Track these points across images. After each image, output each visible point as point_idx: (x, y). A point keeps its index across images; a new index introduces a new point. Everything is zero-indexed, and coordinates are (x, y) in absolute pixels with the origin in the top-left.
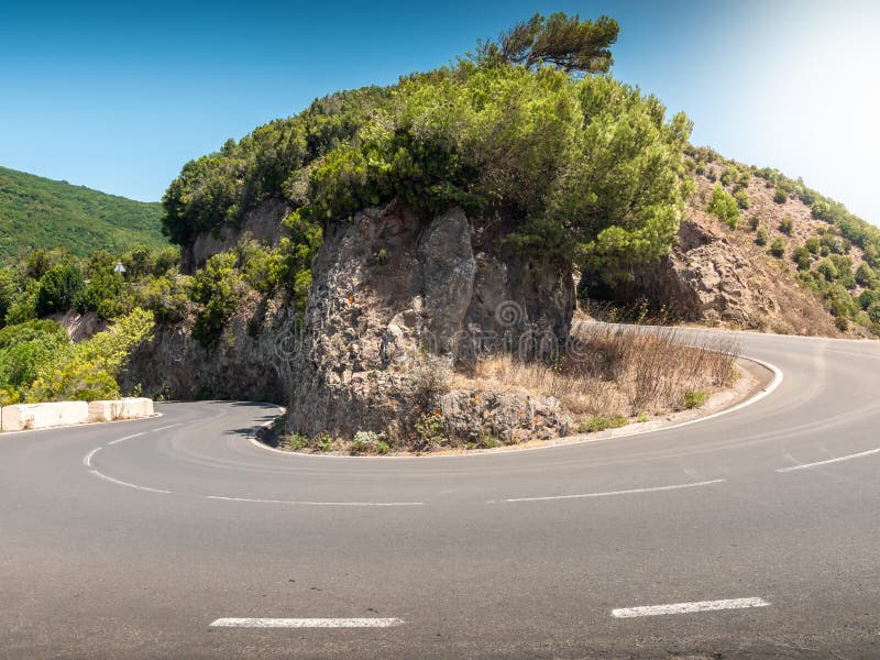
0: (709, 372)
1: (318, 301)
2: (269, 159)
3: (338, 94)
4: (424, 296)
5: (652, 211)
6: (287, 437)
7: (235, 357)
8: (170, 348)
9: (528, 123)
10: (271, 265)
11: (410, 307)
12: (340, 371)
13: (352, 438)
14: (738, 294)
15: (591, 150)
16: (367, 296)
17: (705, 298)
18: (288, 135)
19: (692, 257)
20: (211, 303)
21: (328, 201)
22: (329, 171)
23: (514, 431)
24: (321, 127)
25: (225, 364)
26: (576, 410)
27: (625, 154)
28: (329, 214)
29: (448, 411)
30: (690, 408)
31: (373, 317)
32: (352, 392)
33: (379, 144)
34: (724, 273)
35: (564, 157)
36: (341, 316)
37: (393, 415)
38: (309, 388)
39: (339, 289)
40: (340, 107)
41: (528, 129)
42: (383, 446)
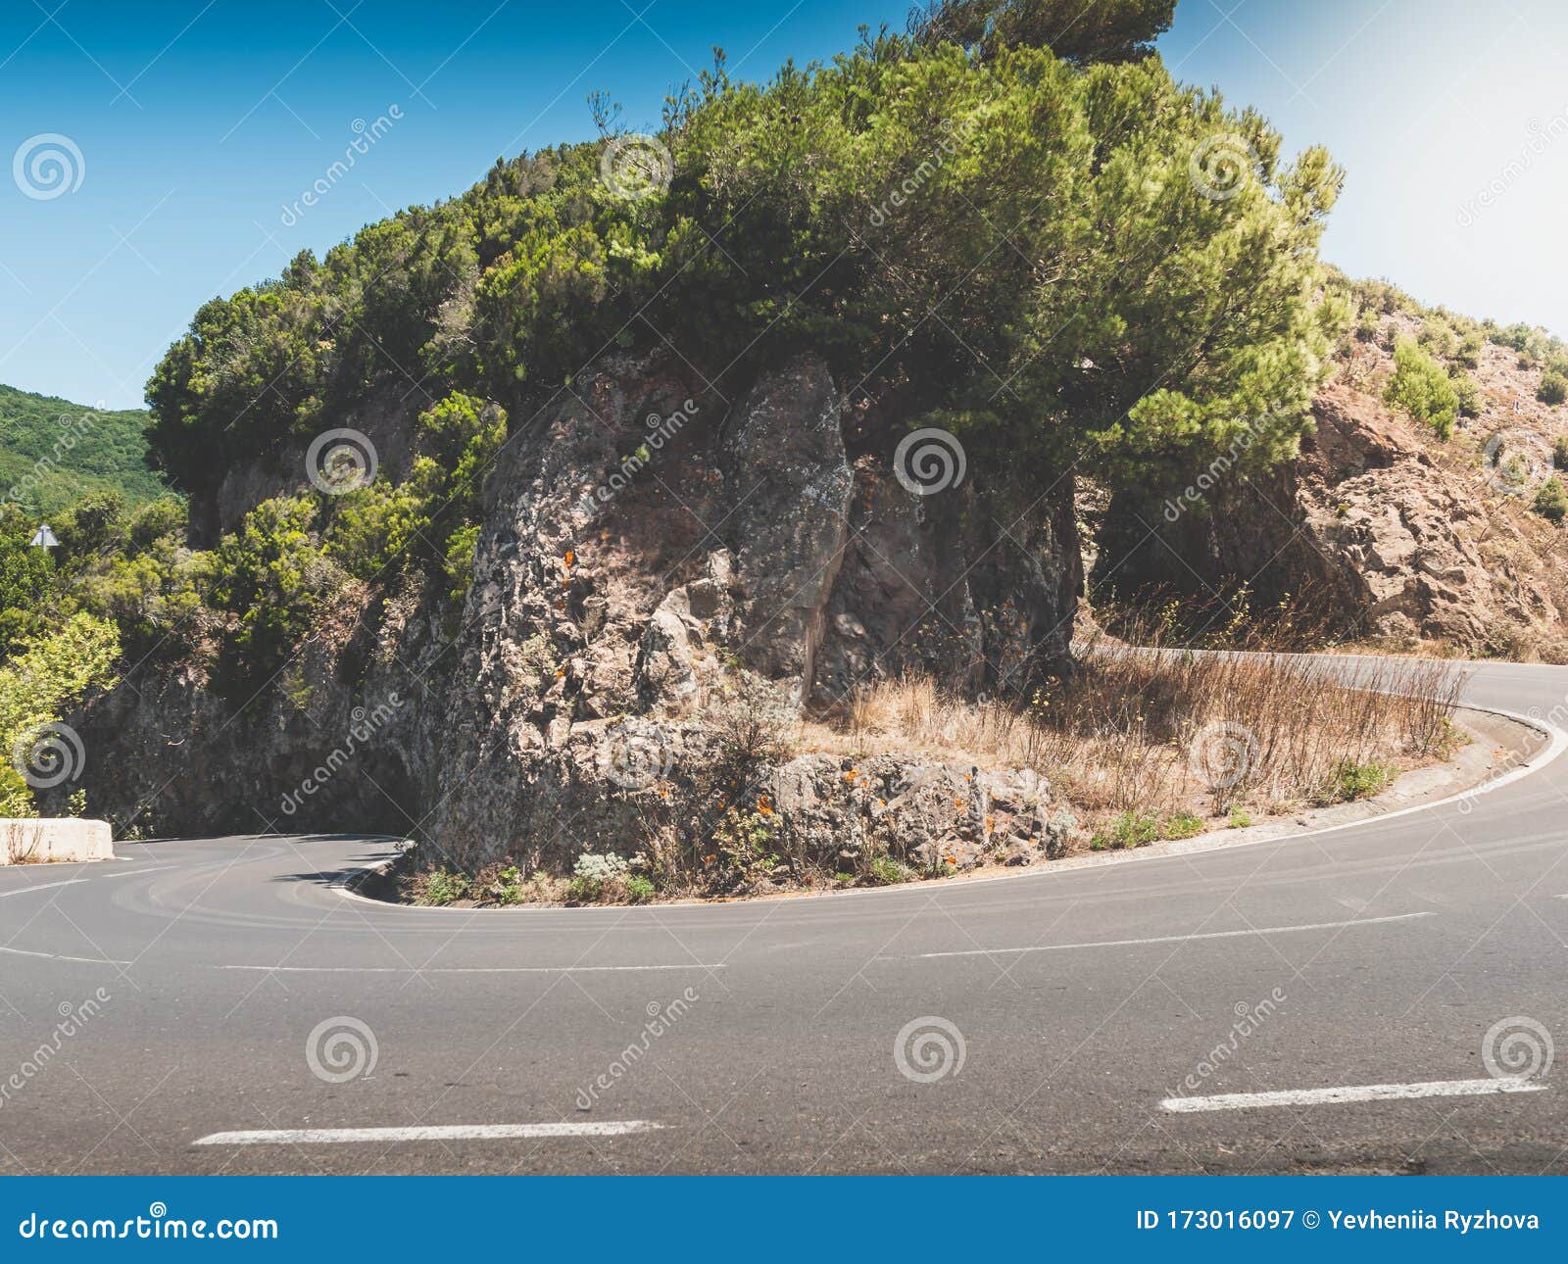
0: (1393, 727)
1: (494, 567)
2: (393, 293)
3: (549, 152)
4: (735, 550)
5: (1252, 359)
6: (420, 878)
7: (308, 733)
8: (158, 718)
9: (968, 154)
10: (393, 519)
11: (701, 575)
12: (542, 721)
13: (569, 871)
14: (1460, 578)
15: (1112, 220)
16: (606, 552)
17: (1383, 588)
18: (435, 239)
19: (1350, 496)
20: (254, 610)
21: (518, 344)
22: (521, 273)
23: (943, 844)
24: (510, 222)
25: (285, 749)
26: (1085, 803)
27: (1189, 232)
28: (520, 372)
29: (789, 801)
30: (1351, 799)
31: (620, 598)
32: (569, 767)
33: (634, 213)
34: (1426, 531)
35: (1051, 237)
36: (547, 597)
37: (663, 814)
38: (471, 763)
39: (542, 538)
40: (552, 178)
41: (969, 167)
42: (643, 885)
